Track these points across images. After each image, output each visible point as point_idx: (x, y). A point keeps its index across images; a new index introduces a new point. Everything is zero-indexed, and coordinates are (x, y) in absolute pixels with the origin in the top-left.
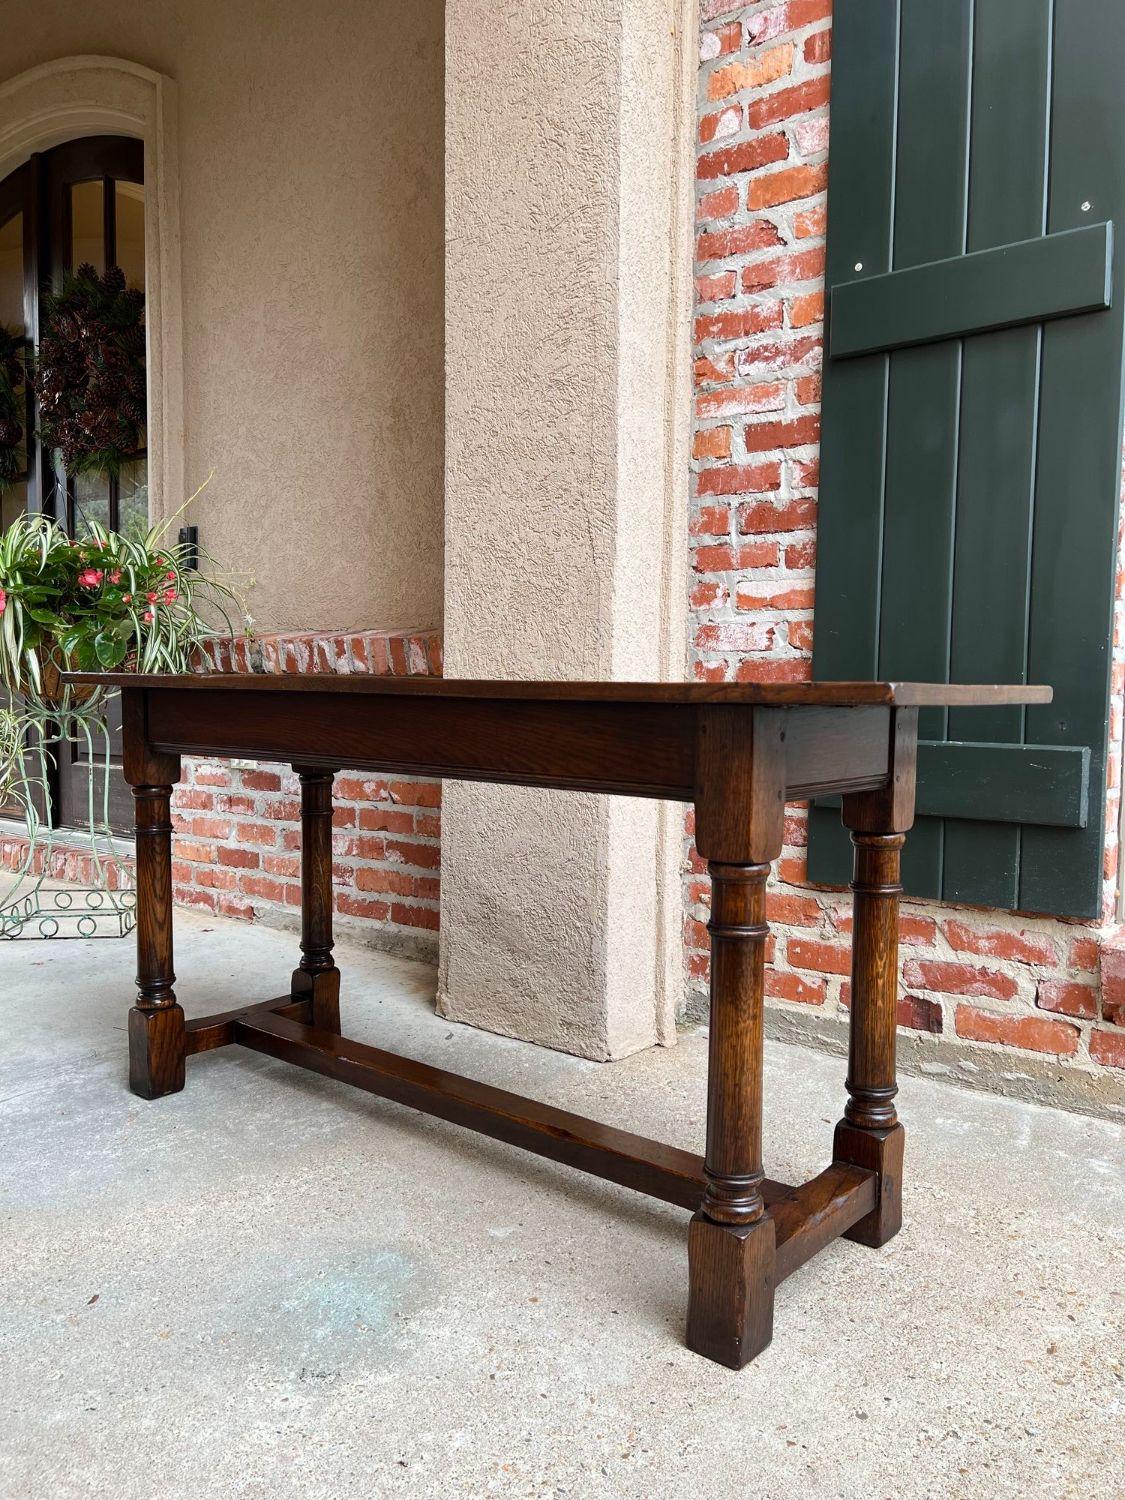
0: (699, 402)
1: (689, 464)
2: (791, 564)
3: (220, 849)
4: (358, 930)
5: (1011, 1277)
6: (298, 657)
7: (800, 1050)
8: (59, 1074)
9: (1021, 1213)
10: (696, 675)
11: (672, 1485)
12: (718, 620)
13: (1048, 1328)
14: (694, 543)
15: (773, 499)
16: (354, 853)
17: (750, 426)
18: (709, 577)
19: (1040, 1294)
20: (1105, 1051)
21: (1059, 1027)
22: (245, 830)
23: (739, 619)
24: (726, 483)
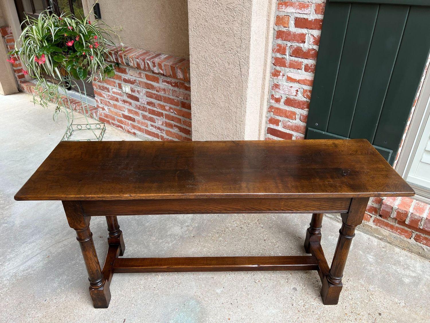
0: (279, 4)
1: (274, 27)
2: (306, 70)
3: (123, 114)
6: (140, 64)
10: (271, 98)
12: (280, 83)
14: (274, 55)
15: (302, 47)
16: (164, 125)
17: (297, 18)
18: (278, 68)
20: (377, 223)
22: (130, 111)
23: (287, 84)
24: (286, 37)
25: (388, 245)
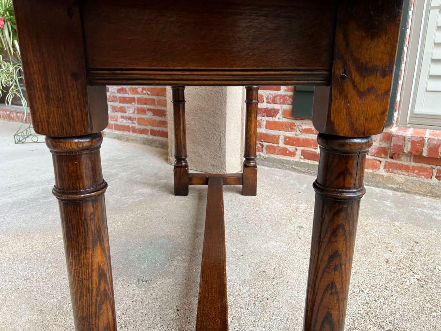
4: (139, 138)
5: (368, 239)
7: (287, 171)
8: (43, 185)
9: (367, 219)
11: (272, 313)
13: (384, 255)
16: (136, 112)
19: (379, 244)
20: (389, 168)
21: (374, 161)
25: (406, 194)
